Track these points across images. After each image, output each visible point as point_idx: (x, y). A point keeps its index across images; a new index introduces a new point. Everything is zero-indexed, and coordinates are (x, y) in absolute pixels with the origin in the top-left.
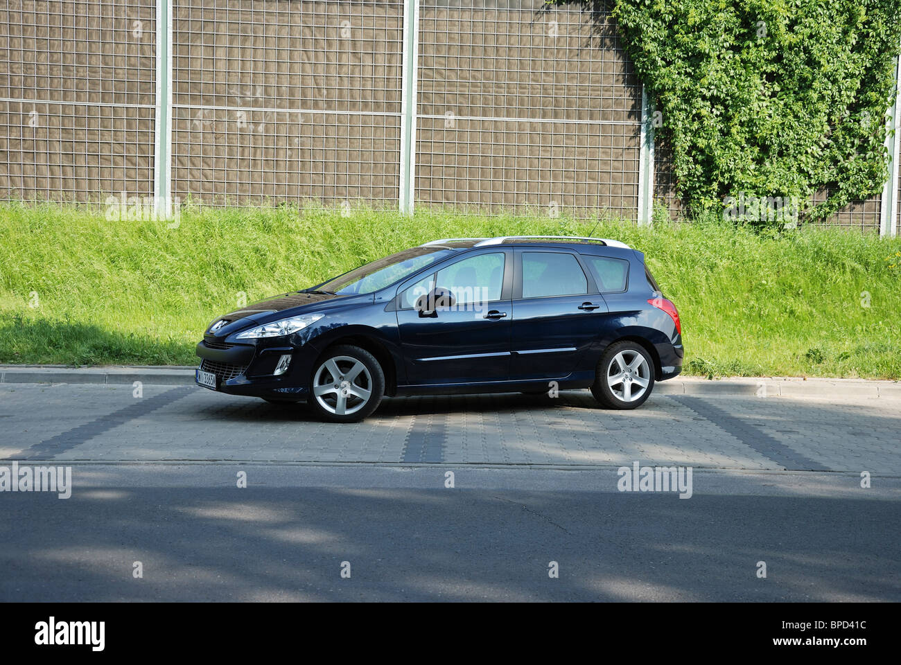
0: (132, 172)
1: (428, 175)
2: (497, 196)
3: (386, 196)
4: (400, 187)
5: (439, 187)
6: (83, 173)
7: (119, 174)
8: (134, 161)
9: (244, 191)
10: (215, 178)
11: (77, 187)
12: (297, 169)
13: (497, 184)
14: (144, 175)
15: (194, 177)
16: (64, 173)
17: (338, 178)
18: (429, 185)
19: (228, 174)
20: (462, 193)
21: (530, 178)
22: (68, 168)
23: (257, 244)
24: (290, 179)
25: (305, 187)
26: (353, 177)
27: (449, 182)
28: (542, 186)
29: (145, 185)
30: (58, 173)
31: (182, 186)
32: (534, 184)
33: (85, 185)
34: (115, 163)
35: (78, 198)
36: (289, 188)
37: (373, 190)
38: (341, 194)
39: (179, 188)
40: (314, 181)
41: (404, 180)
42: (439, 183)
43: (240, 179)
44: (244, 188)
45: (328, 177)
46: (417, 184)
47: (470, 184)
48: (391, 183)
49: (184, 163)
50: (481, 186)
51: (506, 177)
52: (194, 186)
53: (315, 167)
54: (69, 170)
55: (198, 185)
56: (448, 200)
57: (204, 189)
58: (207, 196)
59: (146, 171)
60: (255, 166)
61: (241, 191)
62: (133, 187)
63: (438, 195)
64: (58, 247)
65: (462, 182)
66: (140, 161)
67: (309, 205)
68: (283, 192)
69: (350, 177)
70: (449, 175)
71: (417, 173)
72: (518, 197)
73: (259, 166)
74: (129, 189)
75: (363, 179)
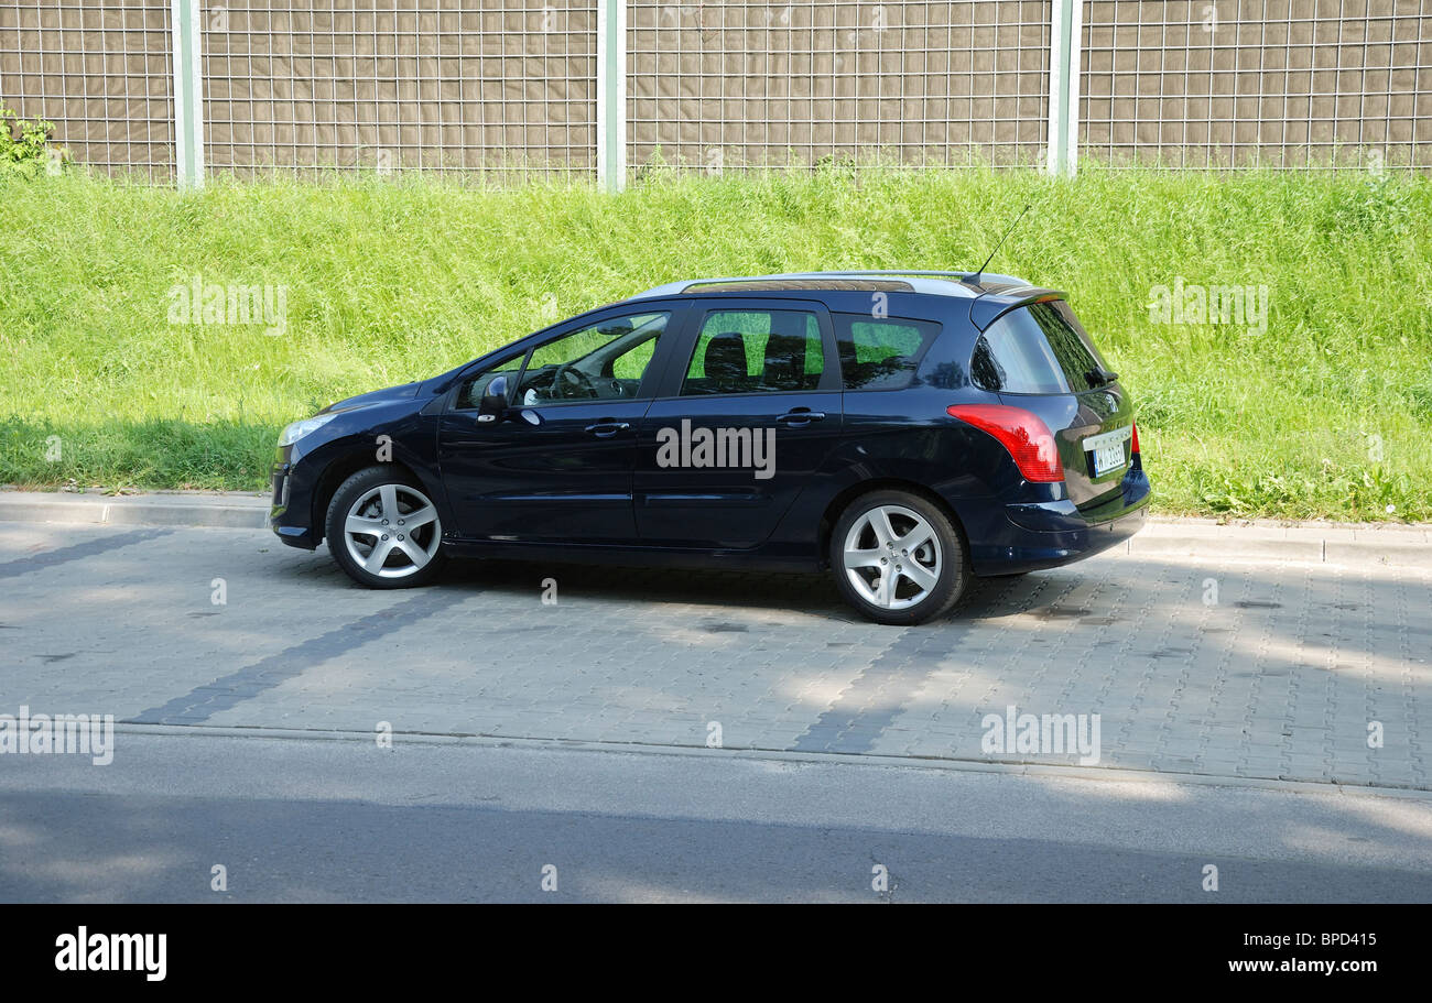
0: (559, 110)
1: (1104, 92)
2: (1246, 128)
3: (1021, 138)
4: (1050, 119)
5: (1128, 114)
6: (477, 116)
7: (538, 115)
8: (562, 90)
9: (757, 138)
10: (705, 116)
11: (467, 142)
12: (854, 91)
13: (1248, 104)
14: (578, 115)
15: (666, 114)
16: (446, 116)
17: (931, 106)
18: (1107, 111)
19: (726, 107)
20: (1175, 126)
21: (1317, 89)
22: (452, 106)
23: (765, 243)
24: (841, 112)
25: (867, 126)
26: (958, 103)
27: (1147, 105)
28: (1343, 104)
29: (581, 133)
30: (436, 116)
31: (644, 131)
32: (1325, 100)
33: (480, 136)
34: (530, 94)
35: (469, 161)
36: (839, 130)
37: (997, 127)
38: (937, 138)
39: (641, 136)
40: (884, 116)
41: (1057, 105)
42: (1127, 108)
43: (749, 117)
44: (756, 133)
45: (911, 105)
46: (1083, 111)
47: (1190, 107)
48: (1033, 113)
49: (648, 89)
50: (1214, 111)
51: (1267, 90)
52: (666, 133)
53: (887, 88)
54: (453, 109)
55: (674, 129)
56: (1144, 140)
57: (684, 137)
58: (690, 150)
59: (583, 107)
60: (775, 88)
61: (750, 137)
62: (561, 138)
63: (1126, 131)
64: (425, 257)
65: (1174, 103)
66: (573, 91)
67: (874, 162)
68: (826, 138)
69: (952, 105)
70: (1149, 92)
71: (1084, 89)
72: (1290, 128)
73: (783, 91)
74: (554, 140)
75: (977, 107)
